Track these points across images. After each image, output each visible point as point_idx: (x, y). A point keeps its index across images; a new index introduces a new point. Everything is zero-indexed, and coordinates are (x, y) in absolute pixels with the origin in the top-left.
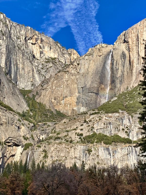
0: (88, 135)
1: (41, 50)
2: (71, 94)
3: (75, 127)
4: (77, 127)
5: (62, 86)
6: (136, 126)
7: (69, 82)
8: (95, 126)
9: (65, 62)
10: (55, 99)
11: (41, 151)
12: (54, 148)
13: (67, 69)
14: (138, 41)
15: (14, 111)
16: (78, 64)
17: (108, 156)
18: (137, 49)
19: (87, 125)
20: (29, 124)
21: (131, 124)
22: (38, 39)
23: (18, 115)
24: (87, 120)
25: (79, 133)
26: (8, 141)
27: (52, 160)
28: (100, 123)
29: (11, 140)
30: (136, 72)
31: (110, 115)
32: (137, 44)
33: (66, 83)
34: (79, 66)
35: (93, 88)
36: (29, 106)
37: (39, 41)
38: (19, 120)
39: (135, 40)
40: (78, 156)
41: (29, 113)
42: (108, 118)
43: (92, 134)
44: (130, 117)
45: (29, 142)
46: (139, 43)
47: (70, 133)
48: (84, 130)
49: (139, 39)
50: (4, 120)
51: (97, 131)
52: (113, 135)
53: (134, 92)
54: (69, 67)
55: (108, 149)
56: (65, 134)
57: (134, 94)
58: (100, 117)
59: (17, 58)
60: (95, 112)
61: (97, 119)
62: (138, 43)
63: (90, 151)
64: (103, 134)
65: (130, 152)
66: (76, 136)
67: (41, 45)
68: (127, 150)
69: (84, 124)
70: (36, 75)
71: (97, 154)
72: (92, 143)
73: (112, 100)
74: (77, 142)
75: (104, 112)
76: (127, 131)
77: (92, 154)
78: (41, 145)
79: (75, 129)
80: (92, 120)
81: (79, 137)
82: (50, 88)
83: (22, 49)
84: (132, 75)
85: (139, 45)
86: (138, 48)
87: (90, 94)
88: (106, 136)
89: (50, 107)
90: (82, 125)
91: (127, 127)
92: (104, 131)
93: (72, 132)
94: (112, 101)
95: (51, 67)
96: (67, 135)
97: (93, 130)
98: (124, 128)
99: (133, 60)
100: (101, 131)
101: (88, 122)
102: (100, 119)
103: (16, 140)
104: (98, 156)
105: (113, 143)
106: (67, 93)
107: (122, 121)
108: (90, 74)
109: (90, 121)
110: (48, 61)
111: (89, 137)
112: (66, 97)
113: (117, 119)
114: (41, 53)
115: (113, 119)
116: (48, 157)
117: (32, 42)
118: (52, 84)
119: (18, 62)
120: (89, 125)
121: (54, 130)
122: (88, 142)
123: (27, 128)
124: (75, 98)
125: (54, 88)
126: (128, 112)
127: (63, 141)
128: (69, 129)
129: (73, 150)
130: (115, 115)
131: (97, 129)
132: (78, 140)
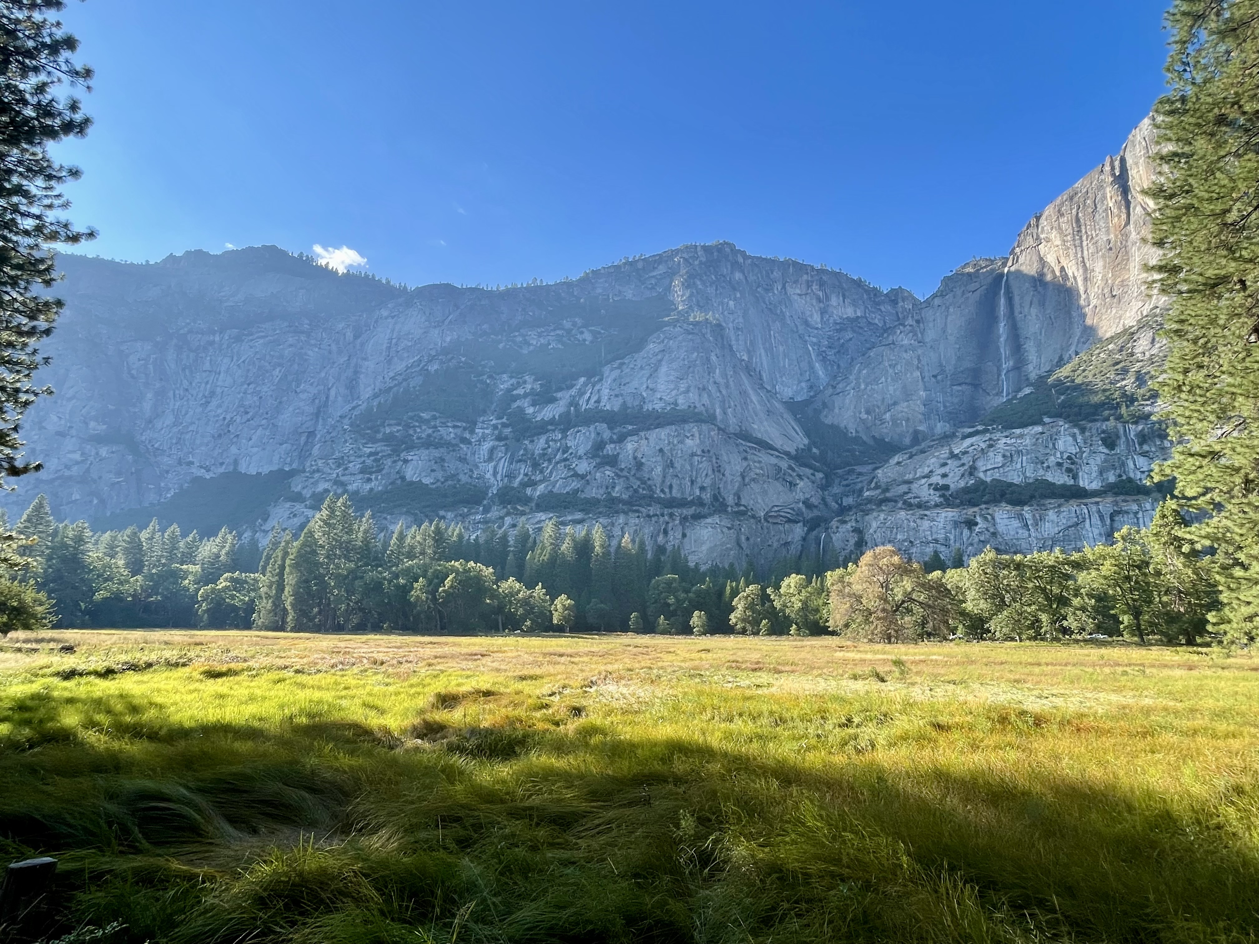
0: (963, 485)
1: (822, 305)
2: (907, 395)
3: (926, 470)
4: (931, 472)
5: (883, 379)
6: (1094, 453)
7: (899, 367)
8: (979, 464)
9: (885, 322)
10: (868, 412)
11: (848, 531)
12: (879, 523)
13: (891, 338)
15: (776, 450)
16: (918, 322)
17: (1021, 531)
19: (958, 463)
20: (813, 475)
21: (1080, 448)
22: (812, 282)
23: (786, 457)
24: (957, 451)
25: (938, 484)
26: (773, 514)
28: (991, 454)
29: (779, 511)
30: (1083, 312)
31: (1018, 431)
33: (891, 371)
34: (921, 325)
35: (962, 372)
36: (808, 434)
37: (815, 287)
38: (790, 468)
39: (1070, 231)
40: (941, 536)
41: (810, 449)
42: (1013, 441)
43: (974, 484)
44: (1076, 430)
45: (819, 514)
47: (914, 486)
48: (951, 475)
50: (758, 471)
51: (986, 476)
52: (1031, 481)
53: (1082, 368)
54: (895, 332)
55: (1020, 517)
56: (904, 488)
57: (1084, 370)
58: (990, 439)
59: (770, 335)
60: (974, 429)
61: (983, 445)
63: (971, 524)
64: (1002, 481)
65: (1084, 518)
66: (932, 492)
67: (820, 293)
68: (1074, 515)
69: (950, 462)
70: (817, 364)
71: (992, 530)
72: (976, 504)
73: (1020, 395)
74: (936, 506)
75: (1000, 427)
76: (1072, 466)
77: (977, 530)
78: (847, 519)
79: (928, 476)
80: (971, 449)
81: (938, 493)
82: (854, 389)
83: (778, 312)
86: (1082, 251)
87: (959, 388)
88: (1011, 485)
89: (857, 432)
90: (944, 465)
91: (1069, 458)
92: (1004, 473)
93: (919, 482)
94: (1018, 396)
95: (851, 339)
96: (907, 491)
97: (976, 473)
98: (1060, 461)
99: (1071, 285)
100: (996, 475)
101: (960, 455)
102: (991, 446)
103: (789, 511)
104: (994, 534)
105: (1034, 502)
106: (898, 393)
107: (1054, 444)
108: (952, 339)
109: (966, 453)
110: (842, 326)
111: (966, 490)
112: (895, 403)
113: (1037, 439)
114: (823, 312)
115: (1027, 442)
116: (866, 543)
117: (798, 291)
118: (857, 379)
119: (773, 342)
120: (962, 462)
121: (873, 483)
122: (965, 504)
123: (810, 484)
124: (919, 402)
125: (863, 387)
126: (1070, 418)
127: (900, 504)
128: (911, 476)
129: (926, 524)
130: (1033, 432)
131: (986, 471)
132: (938, 500)
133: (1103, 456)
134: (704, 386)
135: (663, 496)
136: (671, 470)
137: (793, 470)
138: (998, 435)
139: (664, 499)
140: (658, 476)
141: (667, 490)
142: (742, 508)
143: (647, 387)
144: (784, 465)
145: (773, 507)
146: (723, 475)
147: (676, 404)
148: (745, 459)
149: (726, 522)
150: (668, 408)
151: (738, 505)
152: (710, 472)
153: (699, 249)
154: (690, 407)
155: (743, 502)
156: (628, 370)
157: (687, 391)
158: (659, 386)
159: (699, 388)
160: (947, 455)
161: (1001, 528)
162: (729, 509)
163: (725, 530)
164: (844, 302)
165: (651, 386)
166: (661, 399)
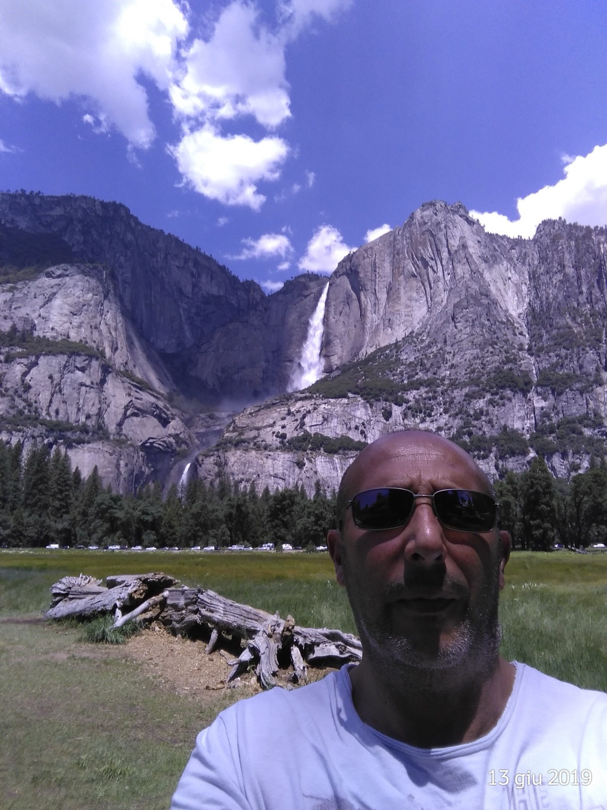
0: (296, 435)
1: (194, 279)
2: (253, 363)
3: (271, 422)
4: (274, 423)
5: (237, 348)
6: (378, 421)
7: (249, 341)
8: (307, 420)
9: (239, 305)
10: (223, 371)
11: (211, 464)
12: (236, 458)
13: (245, 317)
14: (375, 271)
15: (154, 391)
16: (266, 309)
17: (333, 471)
18: (373, 286)
19: (294, 418)
20: (182, 415)
21: (370, 417)
22: (189, 259)
23: (162, 398)
24: (293, 410)
25: (279, 432)
26: (148, 444)
27: (234, 479)
28: (315, 415)
29: (154, 442)
30: (372, 326)
31: (332, 401)
32: (374, 278)
33: (243, 342)
34: (268, 312)
37: (190, 264)
38: (165, 407)
39: (370, 269)
40: (280, 471)
42: (329, 407)
43: (303, 435)
44: (368, 405)
46: (378, 276)
47: (262, 432)
48: (288, 427)
49: (377, 269)
51: (311, 430)
52: (339, 437)
53: (371, 363)
54: (248, 314)
55: (332, 462)
56: (253, 433)
57: (372, 365)
58: (315, 404)
59: (151, 294)
60: (304, 395)
61: (310, 408)
62: (376, 275)
63: (300, 465)
64: (321, 435)
66: (275, 438)
67: (194, 270)
69: (288, 417)
70: (186, 327)
71: (314, 470)
72: (305, 450)
73: (333, 375)
74: (277, 448)
75: (321, 396)
76: (364, 429)
77: (305, 469)
79: (272, 425)
80: (302, 409)
81: (279, 440)
82: (214, 351)
83: (160, 276)
84: (364, 332)
85: (377, 280)
88: (327, 438)
90: (283, 419)
91: (363, 424)
92: (322, 429)
93: (266, 430)
95: (213, 312)
96: (257, 435)
97: (304, 427)
98: (358, 425)
99: (366, 306)
100: (317, 430)
101: (295, 412)
102: (315, 409)
103: (162, 443)
104: (316, 472)
105: (341, 451)
106: (246, 360)
107: (354, 413)
109: (298, 412)
110: (208, 300)
111: (298, 439)
112: (243, 368)
113: (344, 408)
114: (194, 286)
115: (338, 408)
117: (177, 264)
118: (218, 344)
119: (153, 300)
120: (296, 418)
121: (231, 427)
122: (297, 449)
123: (181, 422)
124: (260, 370)
125: (221, 351)
126: (365, 396)
127: (252, 445)
128: (260, 425)
129: (270, 461)
130: (342, 402)
131: (311, 426)
132: (279, 445)
133: (382, 424)
134: (96, 325)
135: (48, 418)
136: (59, 395)
137: (168, 410)
138: (320, 401)
139: (50, 422)
140: (45, 399)
141: (53, 414)
142: (123, 437)
143: (40, 316)
144: (161, 404)
145: (149, 439)
146: (108, 406)
147: (68, 337)
148: (129, 395)
149: (107, 448)
150: (60, 338)
151: (119, 434)
152: (97, 402)
153: (97, 203)
154: (81, 341)
155: (124, 432)
156: (21, 295)
157: (80, 326)
158: (51, 316)
159: (91, 327)
160: (286, 412)
161: (319, 469)
162: (111, 437)
163: (107, 455)
164: (211, 281)
165: (43, 314)
166: (53, 329)
